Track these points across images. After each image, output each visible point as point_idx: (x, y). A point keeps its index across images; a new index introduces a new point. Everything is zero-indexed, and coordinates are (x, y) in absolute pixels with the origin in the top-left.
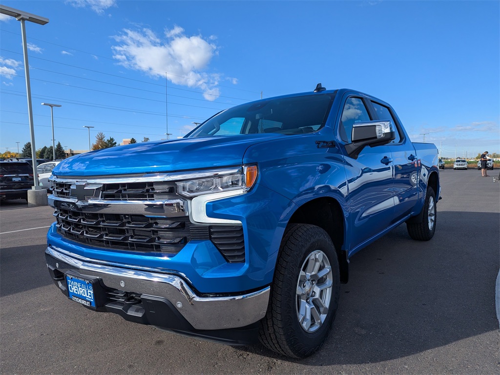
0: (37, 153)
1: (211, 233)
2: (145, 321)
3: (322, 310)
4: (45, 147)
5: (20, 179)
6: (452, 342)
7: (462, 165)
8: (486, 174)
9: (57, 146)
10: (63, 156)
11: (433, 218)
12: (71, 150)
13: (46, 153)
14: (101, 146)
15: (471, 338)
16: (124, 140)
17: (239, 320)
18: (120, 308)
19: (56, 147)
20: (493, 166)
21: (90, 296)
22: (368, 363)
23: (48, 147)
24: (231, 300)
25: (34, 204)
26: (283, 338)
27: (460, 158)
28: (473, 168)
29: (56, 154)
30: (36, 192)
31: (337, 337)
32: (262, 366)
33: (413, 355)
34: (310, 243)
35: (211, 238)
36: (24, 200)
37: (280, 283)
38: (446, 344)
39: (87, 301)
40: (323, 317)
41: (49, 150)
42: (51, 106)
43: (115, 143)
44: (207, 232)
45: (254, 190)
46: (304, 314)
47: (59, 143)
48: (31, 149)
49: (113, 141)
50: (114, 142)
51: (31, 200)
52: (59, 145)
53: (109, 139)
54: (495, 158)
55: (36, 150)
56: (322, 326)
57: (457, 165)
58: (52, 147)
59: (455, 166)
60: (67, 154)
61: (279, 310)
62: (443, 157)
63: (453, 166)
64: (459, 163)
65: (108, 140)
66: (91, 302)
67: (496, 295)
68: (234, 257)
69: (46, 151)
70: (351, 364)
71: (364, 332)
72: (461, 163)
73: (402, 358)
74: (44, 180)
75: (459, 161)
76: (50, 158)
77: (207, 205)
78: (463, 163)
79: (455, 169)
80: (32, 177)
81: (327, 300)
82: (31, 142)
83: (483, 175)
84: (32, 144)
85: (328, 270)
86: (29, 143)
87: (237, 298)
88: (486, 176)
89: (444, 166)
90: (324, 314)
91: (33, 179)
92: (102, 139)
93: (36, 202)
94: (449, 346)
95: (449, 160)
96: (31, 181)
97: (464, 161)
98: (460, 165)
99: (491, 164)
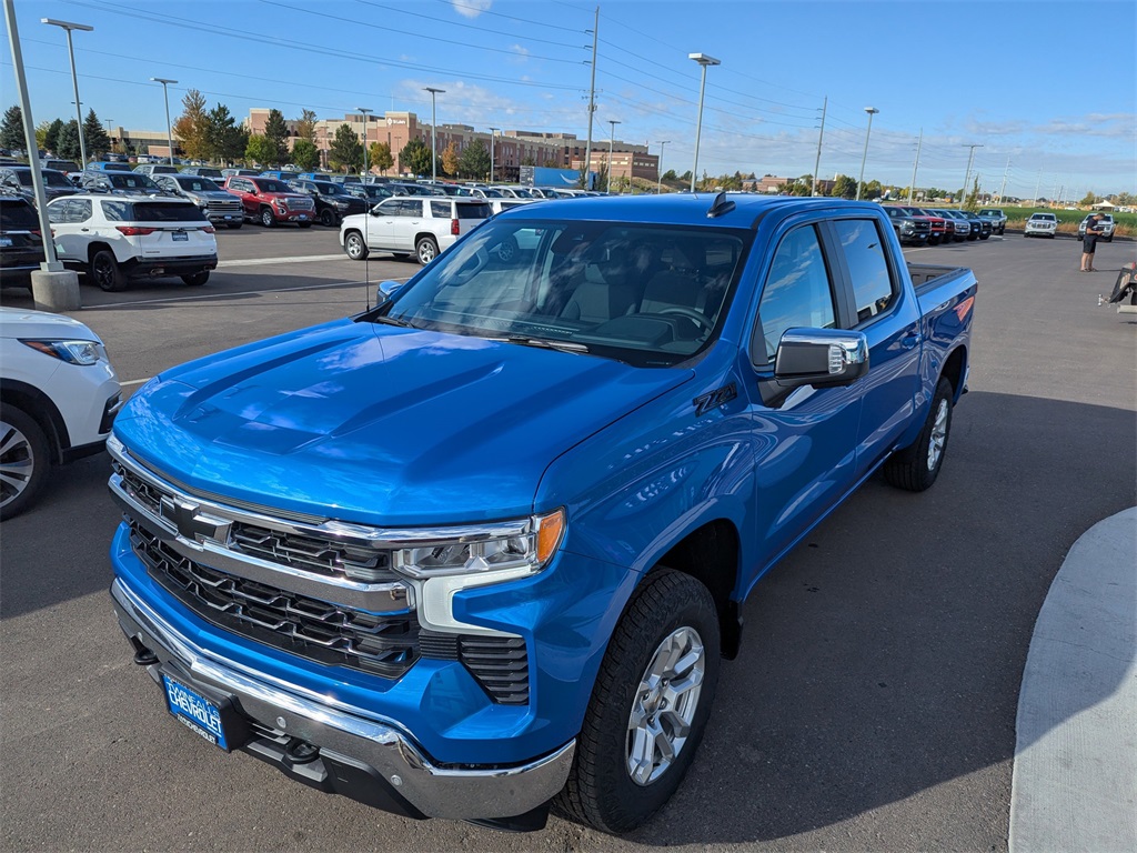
0: (38, 135)
1: (461, 650)
2: (327, 786)
3: (677, 730)
4: (59, 123)
5: (9, 242)
6: (917, 791)
7: (1044, 226)
8: (1090, 265)
9: (87, 120)
10: (104, 146)
11: (940, 441)
12: (121, 129)
13: (61, 138)
14: (198, 127)
15: (954, 782)
16: (254, 110)
17: (512, 792)
18: (278, 757)
19: (84, 122)
20: (1112, 234)
21: (216, 726)
22: (754, 840)
23: (66, 121)
24: (499, 775)
25: (49, 305)
26: (596, 813)
27: (1044, 200)
28: (1068, 236)
29: (86, 141)
30: (52, 277)
31: (704, 769)
32: (554, 845)
33: (840, 823)
34: (664, 627)
35: (460, 658)
36: (23, 290)
37: (597, 721)
38: (906, 796)
39: (209, 733)
40: (678, 743)
41: (69, 130)
42: (67, 27)
43: (232, 120)
44: (454, 646)
45: (553, 567)
46: (640, 759)
47: (92, 112)
48: (22, 124)
49: (225, 115)
50: (229, 117)
51: (39, 295)
52: (92, 118)
53: (216, 109)
54: (1123, 204)
55: (36, 126)
56: (675, 762)
57: (1034, 226)
58: (74, 123)
59: (1029, 229)
60: (114, 139)
61: (591, 769)
62: (1008, 195)
63: (1024, 227)
64: (1038, 222)
65: (213, 112)
66: (217, 738)
67: (1027, 664)
68: (507, 694)
69: (62, 131)
70: (721, 842)
71: (755, 757)
72: (1042, 222)
73: (819, 830)
74: (66, 238)
75: (1039, 217)
76: (73, 150)
77: (455, 599)
78: (1048, 222)
79: (1029, 235)
80: (38, 238)
81: (689, 707)
82: (21, 106)
83: (1083, 268)
84: (22, 111)
85: (697, 655)
86: (17, 108)
87: (510, 772)
88: (1090, 269)
89: (1004, 227)
90: (681, 736)
91: (42, 241)
92: (198, 108)
93: (55, 302)
94: (911, 801)
95: (1020, 206)
96: (38, 248)
97: (1051, 218)
98: (1039, 226)
99: (1108, 229)
